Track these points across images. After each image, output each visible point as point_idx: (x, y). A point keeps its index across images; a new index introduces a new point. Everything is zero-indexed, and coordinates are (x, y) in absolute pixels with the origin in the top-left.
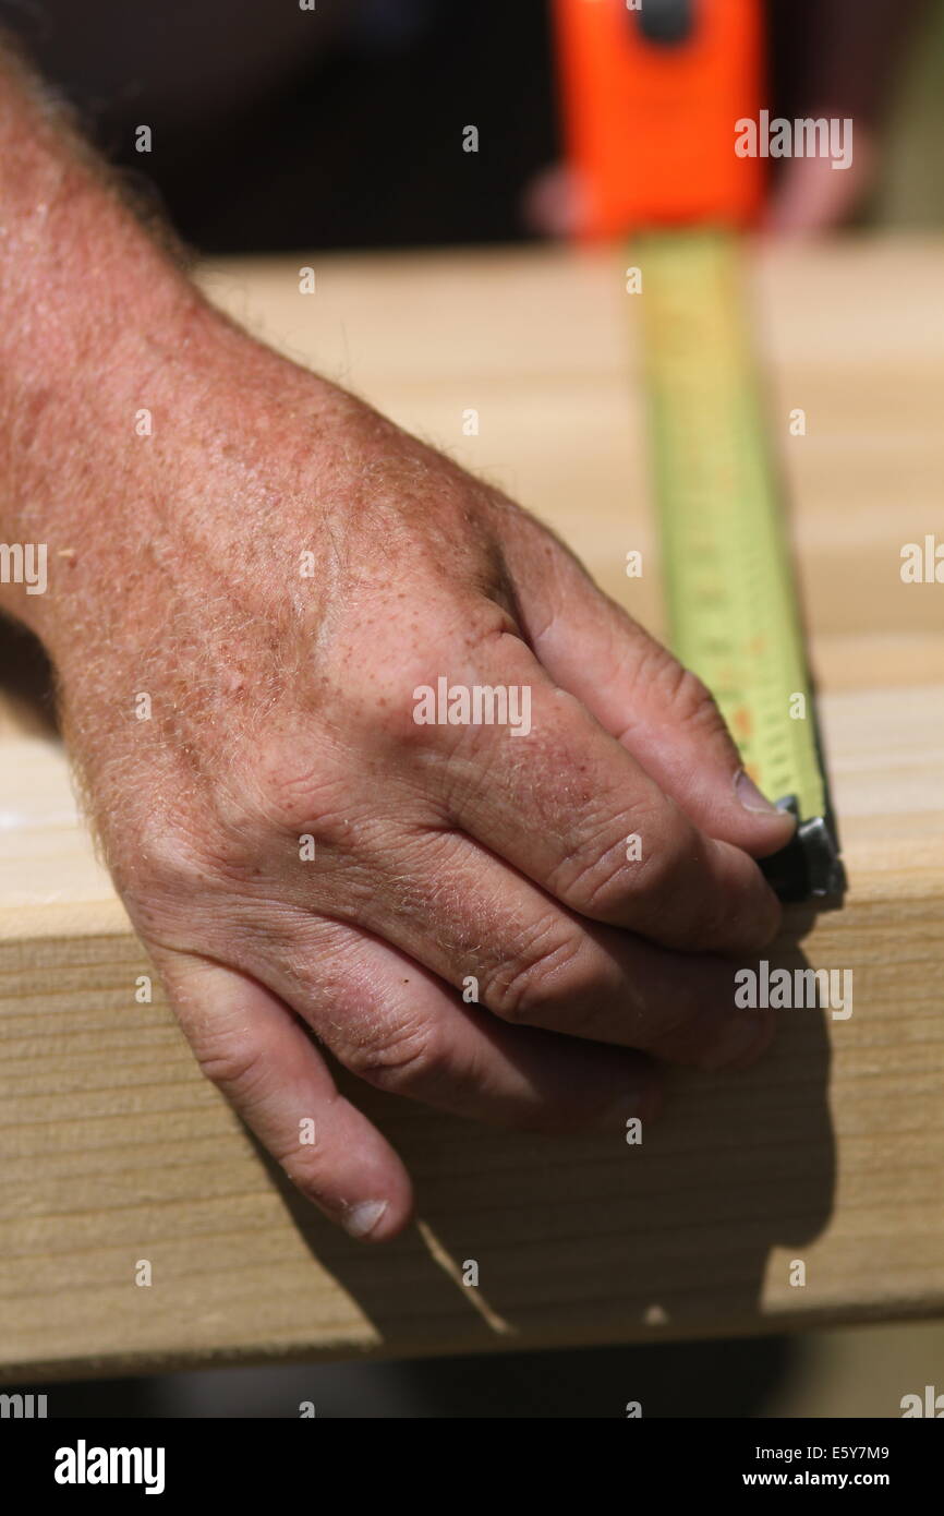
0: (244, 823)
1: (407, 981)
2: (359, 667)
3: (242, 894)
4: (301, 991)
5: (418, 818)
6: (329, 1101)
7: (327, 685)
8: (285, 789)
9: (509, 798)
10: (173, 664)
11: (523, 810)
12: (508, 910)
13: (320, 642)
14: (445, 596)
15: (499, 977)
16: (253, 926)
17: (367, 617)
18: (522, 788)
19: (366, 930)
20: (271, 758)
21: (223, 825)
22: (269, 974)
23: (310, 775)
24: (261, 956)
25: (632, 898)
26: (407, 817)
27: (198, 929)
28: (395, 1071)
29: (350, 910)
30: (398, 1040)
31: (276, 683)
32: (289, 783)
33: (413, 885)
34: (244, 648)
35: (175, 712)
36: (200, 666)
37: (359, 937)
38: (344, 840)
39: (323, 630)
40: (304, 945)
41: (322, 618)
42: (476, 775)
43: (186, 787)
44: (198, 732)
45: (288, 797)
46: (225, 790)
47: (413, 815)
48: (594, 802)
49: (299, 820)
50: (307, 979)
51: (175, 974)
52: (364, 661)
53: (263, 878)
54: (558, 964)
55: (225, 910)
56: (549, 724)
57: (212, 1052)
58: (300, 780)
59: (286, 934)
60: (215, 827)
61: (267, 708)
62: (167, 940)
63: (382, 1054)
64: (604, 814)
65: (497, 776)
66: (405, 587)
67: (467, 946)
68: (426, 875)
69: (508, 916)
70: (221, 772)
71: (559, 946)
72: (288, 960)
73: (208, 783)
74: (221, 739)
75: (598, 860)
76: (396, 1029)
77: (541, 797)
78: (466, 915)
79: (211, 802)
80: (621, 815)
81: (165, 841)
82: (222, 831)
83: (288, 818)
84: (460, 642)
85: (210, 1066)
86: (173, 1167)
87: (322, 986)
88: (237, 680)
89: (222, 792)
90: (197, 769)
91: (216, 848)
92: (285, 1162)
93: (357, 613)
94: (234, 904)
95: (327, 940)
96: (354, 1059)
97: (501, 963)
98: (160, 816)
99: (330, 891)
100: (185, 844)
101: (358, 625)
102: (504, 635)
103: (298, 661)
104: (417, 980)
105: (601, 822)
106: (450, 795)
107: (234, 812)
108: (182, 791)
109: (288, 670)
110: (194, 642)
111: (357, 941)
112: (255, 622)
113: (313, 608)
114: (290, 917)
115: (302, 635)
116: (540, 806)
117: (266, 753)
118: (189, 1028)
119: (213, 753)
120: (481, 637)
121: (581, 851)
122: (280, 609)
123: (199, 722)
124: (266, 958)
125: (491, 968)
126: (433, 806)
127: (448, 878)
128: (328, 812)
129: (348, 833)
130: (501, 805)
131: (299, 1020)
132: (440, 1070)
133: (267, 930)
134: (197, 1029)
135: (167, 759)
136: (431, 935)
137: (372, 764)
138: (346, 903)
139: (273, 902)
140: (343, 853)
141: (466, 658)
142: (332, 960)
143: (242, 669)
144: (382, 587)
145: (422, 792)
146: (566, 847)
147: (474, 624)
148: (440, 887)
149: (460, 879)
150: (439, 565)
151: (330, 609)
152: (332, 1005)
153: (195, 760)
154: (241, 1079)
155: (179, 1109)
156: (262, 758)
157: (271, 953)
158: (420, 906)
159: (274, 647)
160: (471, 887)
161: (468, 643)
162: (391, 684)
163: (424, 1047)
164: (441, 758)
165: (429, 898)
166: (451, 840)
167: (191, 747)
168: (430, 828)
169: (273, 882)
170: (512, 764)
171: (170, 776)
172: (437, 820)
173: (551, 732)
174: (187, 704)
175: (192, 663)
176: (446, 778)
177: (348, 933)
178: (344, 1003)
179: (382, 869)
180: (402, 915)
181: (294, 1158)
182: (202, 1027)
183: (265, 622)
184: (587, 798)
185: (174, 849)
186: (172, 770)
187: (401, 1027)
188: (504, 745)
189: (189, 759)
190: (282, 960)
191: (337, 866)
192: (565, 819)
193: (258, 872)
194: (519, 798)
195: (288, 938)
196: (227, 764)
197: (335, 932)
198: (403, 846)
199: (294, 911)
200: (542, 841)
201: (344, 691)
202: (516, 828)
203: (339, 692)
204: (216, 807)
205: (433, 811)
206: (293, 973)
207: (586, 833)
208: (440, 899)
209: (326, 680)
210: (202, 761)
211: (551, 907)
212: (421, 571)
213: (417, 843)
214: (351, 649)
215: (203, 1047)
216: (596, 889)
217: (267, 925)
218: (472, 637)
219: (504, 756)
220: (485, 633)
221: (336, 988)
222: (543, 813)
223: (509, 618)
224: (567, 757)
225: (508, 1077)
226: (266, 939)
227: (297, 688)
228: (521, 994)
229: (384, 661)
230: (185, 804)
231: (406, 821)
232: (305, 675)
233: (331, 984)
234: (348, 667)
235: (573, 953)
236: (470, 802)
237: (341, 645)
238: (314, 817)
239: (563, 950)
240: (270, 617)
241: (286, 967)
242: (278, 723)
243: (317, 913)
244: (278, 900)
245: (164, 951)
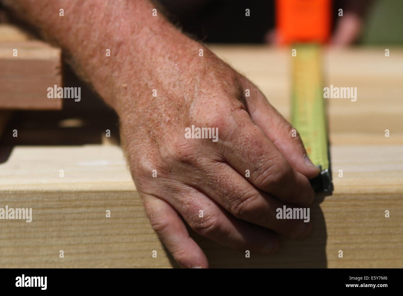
0: (167, 157)
1: (210, 204)
2: (201, 115)
3: (166, 178)
4: (180, 206)
5: (215, 158)
6: (187, 238)
7: (192, 119)
8: (179, 148)
9: (240, 153)
10: (151, 115)
11: (244, 157)
12: (238, 185)
13: (191, 108)
14: (226, 97)
15: (235, 204)
16: (168, 187)
17: (204, 102)
18: (244, 151)
19: (199, 190)
20: (176, 140)
21: (162, 158)
22: (172, 201)
23: (186, 144)
24: (170, 196)
25: (272, 184)
26: (212, 157)
27: (154, 187)
28: (205, 229)
29: (195, 183)
30: (206, 221)
31: (178, 119)
32: (180, 146)
33: (212, 176)
34: (170, 110)
35: (151, 127)
36: (158, 115)
37: (197, 191)
38: (194, 163)
39: (192, 105)
40: (182, 193)
41: (192, 102)
42: (231, 146)
43: (152, 148)
44: (157, 133)
45: (179, 150)
46: (163, 148)
47: (214, 157)
48: (263, 156)
49: (182, 157)
50: (182, 203)
51: (146, 200)
52: (203, 113)
53: (172, 173)
54: (251, 201)
55: (161, 182)
56: (252, 134)
57: (155, 222)
58: (183, 145)
59: (177, 189)
60: (159, 159)
61: (176, 126)
62: (145, 191)
63: (202, 224)
64: (266, 159)
65: (237, 147)
66: (215, 95)
67: (226, 195)
68: (216, 174)
69: (238, 187)
70: (162, 143)
71: (252, 196)
72: (178, 197)
73: (158, 146)
74: (162, 135)
75: (264, 172)
76: (206, 217)
77: (249, 154)
78: (227, 186)
79: (159, 152)
80: (271, 160)
81: (146, 163)
82: (161, 159)
83: (179, 156)
84: (229, 110)
85: (155, 227)
86: (143, 258)
87: (186, 204)
88: (168, 119)
89: (162, 149)
90: (156, 143)
91: (159, 165)
92: (174, 255)
93: (201, 101)
94: (164, 181)
95: (188, 192)
96: (194, 226)
97: (235, 200)
98: (145, 156)
99: (190, 178)
100: (151, 164)
101: (202, 104)
102: (242, 109)
103: (185, 113)
104: (212, 204)
105: (265, 162)
106: (224, 152)
107: (164, 154)
108: (151, 149)
109: (182, 116)
110: (157, 109)
111: (197, 192)
112: (174, 103)
113: (190, 100)
114: (179, 185)
115: (186, 106)
116: (249, 156)
117: (174, 138)
118: (149, 216)
119: (160, 138)
120: (235, 109)
121: (259, 169)
122: (181, 100)
123: (157, 130)
124: (172, 197)
125: (233, 201)
126: (219, 154)
127: (222, 175)
128: (190, 155)
129: (195, 161)
130: (238, 155)
131: (180, 215)
132: (217, 230)
133: (172, 188)
134: (151, 216)
135: (148, 140)
136: (217, 191)
137: (203, 142)
138: (194, 181)
139: (174, 180)
140: (194, 167)
141: (230, 114)
142: (189, 197)
143: (169, 116)
144: (209, 94)
145: (216, 150)
146: (255, 168)
147: (233, 105)
148: (220, 177)
149: (226, 175)
150: (225, 90)
151: (195, 100)
152: (188, 210)
153: (155, 140)
154: (163, 230)
155: (146, 241)
156: (173, 140)
157: (173, 195)
158: (214, 183)
159: (179, 110)
160: (228, 178)
161: (231, 110)
162: (209, 119)
163: (213, 222)
164: (222, 141)
165: (217, 180)
166: (224, 165)
167: (154, 137)
168: (218, 161)
169: (174, 175)
170: (241, 143)
171: (148, 145)
172: (220, 159)
173: (253, 136)
174: (154, 125)
175: (156, 114)
176: (223, 147)
177: (194, 190)
178: (192, 209)
179: (204, 172)
180: (209, 185)
181: (176, 253)
182: (153, 215)
183: (177, 103)
184: (261, 155)
185: (148, 164)
186: (149, 144)
187: (207, 217)
188: (239, 138)
189: (154, 140)
190: (176, 197)
191: (192, 170)
192: (255, 160)
193: (170, 172)
194: (243, 153)
195: (178, 191)
196: (164, 141)
197: (191, 190)
198: (210, 165)
199: (180, 183)
200: (249, 166)
201: (197, 121)
202: (242, 162)
203: (195, 121)
204: (160, 153)
205: (219, 156)
206: (178, 201)
207: (261, 164)
208: (220, 181)
209: (192, 118)
210: (157, 140)
211: (250, 185)
212: (220, 91)
213: (214, 165)
214: (199, 110)
215: (153, 221)
216: (263, 180)
217: (172, 187)
218: (233, 109)
219: (239, 141)
220: (236, 108)
221: (190, 205)
222: (249, 158)
223: (243, 106)
224: (257, 143)
225: (236, 234)
226: (171, 191)
227: (184, 120)
228: (241, 209)
229: (208, 113)
230: (152, 153)
231: (212, 158)
232: (186, 117)
233: (189, 204)
234: (198, 115)
235: (256, 198)
236: (230, 154)
237: (197, 109)
238: (186, 156)
239: (253, 197)
240: (178, 102)
241: (177, 199)
242: (178, 130)
243: (186, 184)
244: (175, 180)
245: (144, 194)
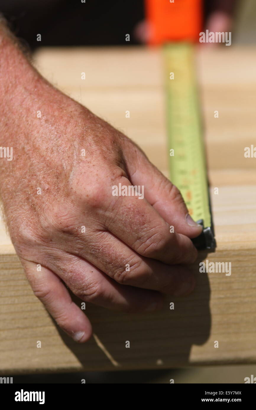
0: (48, 227)
1: (92, 272)
2: (81, 185)
3: (47, 246)
4: (62, 273)
5: (96, 227)
6: (69, 304)
7: (72, 190)
8: (59, 219)
9: (122, 223)
10: (29, 181)
11: (126, 227)
12: (121, 253)
13: (70, 178)
14: (106, 166)
15: (118, 272)
16: (50, 255)
17: (84, 171)
18: (126, 221)
19: (81, 257)
20: (56, 209)
21: (42, 227)
22: (54, 268)
23: (67, 215)
24: (52, 263)
25: (156, 251)
26: (94, 227)
27: (35, 255)
28: (88, 296)
29: (77, 252)
30: (90, 288)
31: (58, 188)
32: (61, 217)
33: (95, 246)
34: (49, 178)
35: (29, 195)
36: (37, 182)
37: (79, 259)
38: (76, 233)
39: (71, 175)
40: (64, 261)
41: (71, 171)
42: (113, 216)
43: (32, 216)
44: (36, 201)
45: (60, 221)
46: (43, 218)
47: (95, 227)
48: (146, 225)
49: (63, 227)
50: (64, 270)
51: (27, 267)
52: (83, 184)
53: (53, 242)
54: (135, 269)
55: (42, 250)
56: (134, 203)
57: (37, 289)
58: (64, 216)
59: (59, 258)
60: (40, 228)
61: (55, 195)
62: (25, 258)
63: (85, 292)
64: (148, 228)
65: (119, 217)
66: (95, 163)
67: (109, 263)
68: (98, 243)
69: (121, 255)
70: (42, 212)
71: (136, 263)
72: (59, 265)
73: (38, 215)
74: (42, 203)
75: (146, 241)
76: (89, 285)
77: (131, 223)
78: (109, 255)
79: (39, 221)
80: (153, 229)
81: (26, 231)
82: (42, 229)
83: (60, 227)
84: (110, 179)
85: (36, 293)
86: (26, 318)
87: (69, 272)
88: (47, 187)
89: (42, 218)
90: (35, 211)
91: (40, 234)
92: (57, 320)
93: (81, 170)
94: (45, 249)
95: (70, 260)
96: (77, 293)
97: (119, 268)
98: (25, 223)
99: (71, 247)
100: (31, 232)
101: (81, 173)
102: (122, 177)
103: (64, 183)
104: (95, 271)
105: (148, 231)
106: (106, 222)
107: (45, 224)
108: (31, 217)
109: (61, 185)
110: (35, 175)
111: (79, 260)
112: (53, 171)
113: (69, 168)
114: (60, 253)
115: (66, 175)
116: (131, 226)
117: (55, 208)
118: (31, 282)
119: (40, 207)
120: (116, 178)
121: (142, 238)
122: (60, 167)
123: (36, 198)
124: (53, 264)
125: (116, 269)
126: (101, 224)
127: (105, 245)
128: (71, 226)
129: (77, 231)
130: (120, 225)
131: (62, 281)
132: (101, 296)
133: (53, 256)
134: (33, 283)
135: (27, 207)
136: (99, 260)
137: (84, 212)
138: (76, 250)
139: (56, 249)
140: (76, 237)
141: (111, 184)
142: (71, 265)
143: (48, 183)
144: (88, 163)
145: (98, 221)
146: (138, 237)
147: (114, 174)
148: (102, 247)
149: (108, 245)
150: (105, 157)
151: (74, 169)
152: (71, 278)
153: (35, 209)
154: (45, 297)
155: (28, 302)
156: (53, 209)
157: (54, 263)
158: (96, 252)
159: (58, 178)
160: (111, 247)
161: (112, 179)
162: (90, 191)
163: (97, 290)
164: (103, 211)
165: (99, 250)
166: (106, 234)
167: (34, 205)
168: (100, 230)
169: (55, 244)
170: (123, 214)
171: (27, 212)
172: (102, 228)
173: (135, 205)
174: (33, 193)
175: (35, 181)
176: (104, 217)
177: (76, 258)
178: (75, 277)
179: (86, 241)
180: (91, 254)
181: (59, 319)
182: (34, 282)
183: (55, 171)
184: (144, 224)
185: (28, 233)
186: (28, 211)
187: (90, 284)
188: (121, 208)
189: (33, 208)
190: (58, 264)
191: (74, 240)
192: (137, 229)
193: (51, 241)
194: (125, 223)
195: (59, 259)
196: (44, 210)
197: (73, 258)
198: (92, 235)
199: (61, 252)
200: (131, 235)
201: (77, 192)
202: (124, 232)
203: (75, 192)
204: (40, 222)
205: (101, 226)
206: (60, 268)
207: (143, 234)
208: (102, 250)
209: (72, 188)
210: (37, 209)
211: (133, 253)
212: (100, 158)
213: (96, 234)
214: (79, 180)
215: (35, 288)
216: (146, 248)
217: (54, 255)
218: (113, 178)
219: (121, 211)
220: (117, 177)
221: (72, 273)
222: (131, 227)
223: (124, 172)
224: (139, 212)
225: (120, 298)
226: (53, 259)
227: (63, 190)
228: (124, 276)
229: (88, 184)
230: (31, 220)
231: (93, 228)
232: (66, 187)
233: (71, 272)
234: (78, 185)
235: (139, 266)
236: (111, 224)
237: (77, 179)
238: (67, 227)
239: (136, 265)
240: (57, 169)
241: (58, 267)
242: (58, 200)
243: (67, 252)
244: (57, 248)
245: (25, 260)
